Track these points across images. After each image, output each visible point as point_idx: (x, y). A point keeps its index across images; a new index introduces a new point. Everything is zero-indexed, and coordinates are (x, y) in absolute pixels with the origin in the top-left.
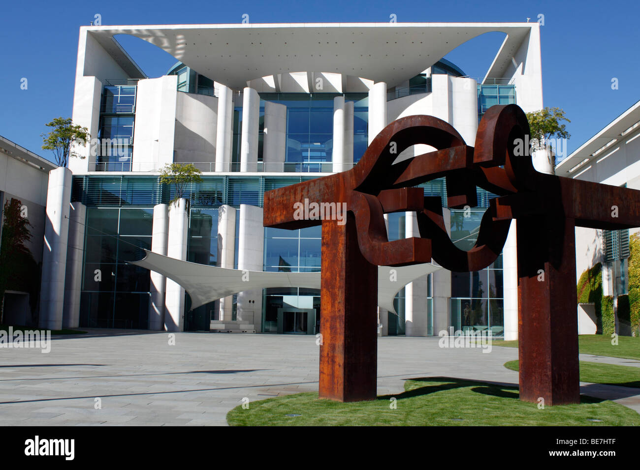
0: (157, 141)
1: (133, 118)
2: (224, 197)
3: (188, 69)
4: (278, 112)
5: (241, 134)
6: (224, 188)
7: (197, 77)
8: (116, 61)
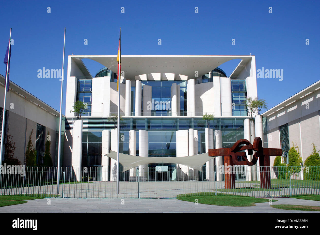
0: (103, 103)
1: (90, 93)
2: (131, 126)
3: (111, 71)
4: (148, 89)
5: (135, 98)
6: (131, 123)
7: (113, 74)
8: (80, 68)
